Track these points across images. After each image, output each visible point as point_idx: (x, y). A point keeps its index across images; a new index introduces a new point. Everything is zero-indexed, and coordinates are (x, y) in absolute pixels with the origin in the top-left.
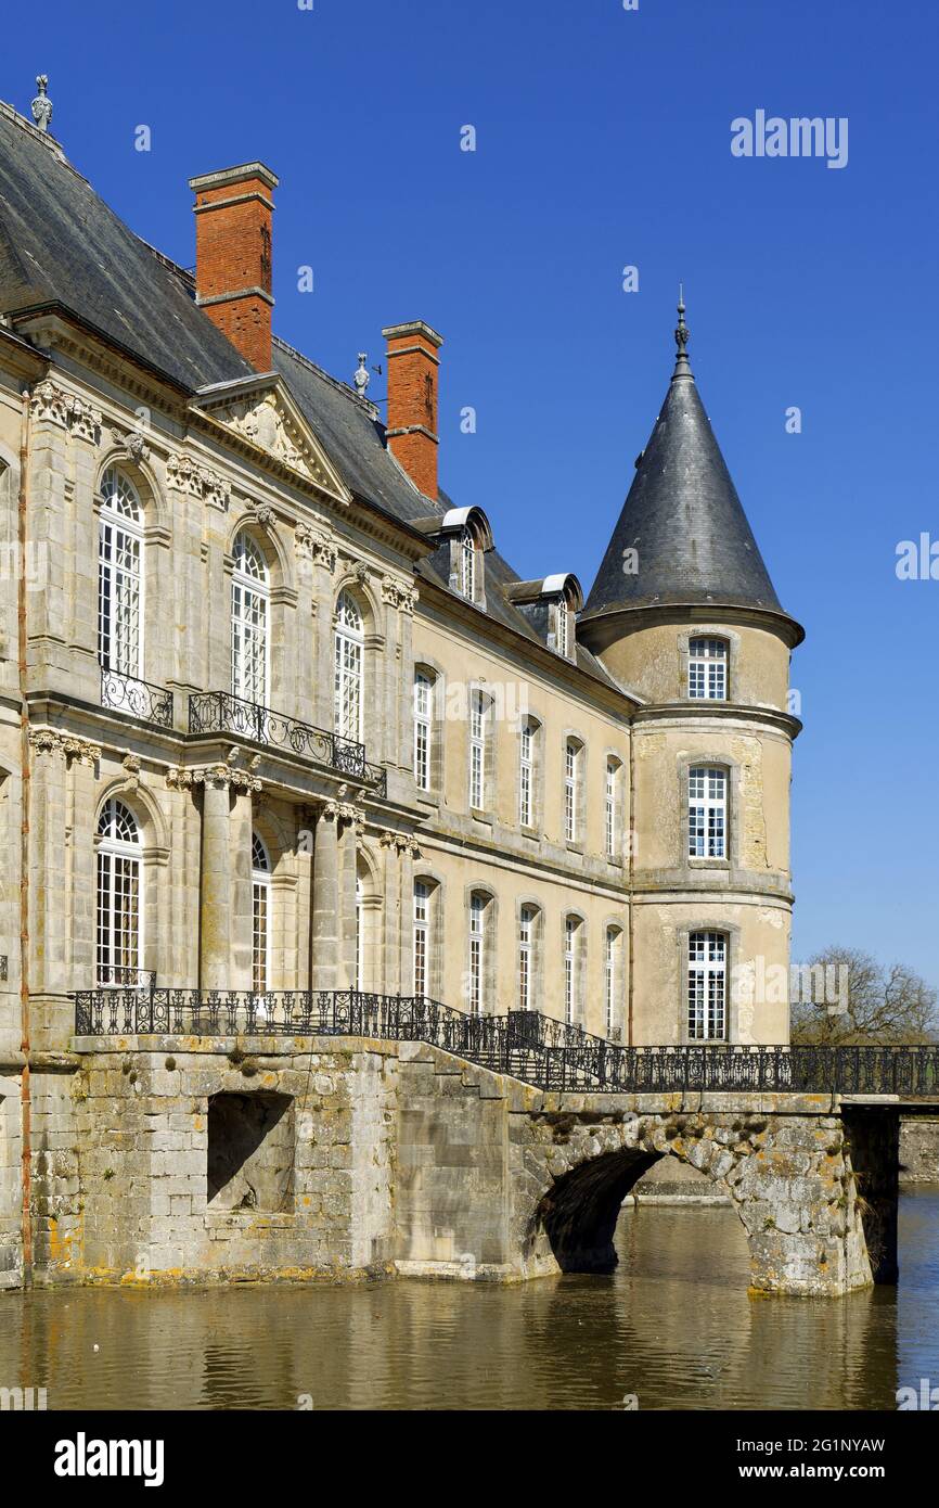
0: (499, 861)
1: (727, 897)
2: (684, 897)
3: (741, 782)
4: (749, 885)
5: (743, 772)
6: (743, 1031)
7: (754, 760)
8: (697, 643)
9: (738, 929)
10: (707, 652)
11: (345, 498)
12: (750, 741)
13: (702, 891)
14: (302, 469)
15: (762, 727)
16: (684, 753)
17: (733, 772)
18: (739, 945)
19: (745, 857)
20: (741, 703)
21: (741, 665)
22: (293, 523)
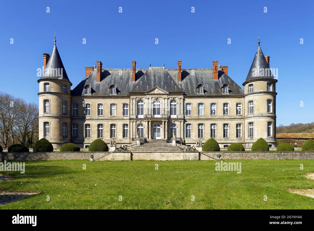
0: (205, 120)
1: (253, 118)
2: (248, 119)
3: (255, 103)
4: (256, 116)
5: (255, 101)
6: (255, 135)
7: (257, 99)
8: (250, 85)
9: (254, 122)
10: (252, 86)
11: (168, 93)
12: (256, 97)
13: (249, 118)
14: (163, 93)
15: (258, 94)
16: (248, 100)
17: (253, 101)
18: (254, 124)
19: (256, 112)
20: (255, 92)
21: (255, 87)
22: (161, 97)
